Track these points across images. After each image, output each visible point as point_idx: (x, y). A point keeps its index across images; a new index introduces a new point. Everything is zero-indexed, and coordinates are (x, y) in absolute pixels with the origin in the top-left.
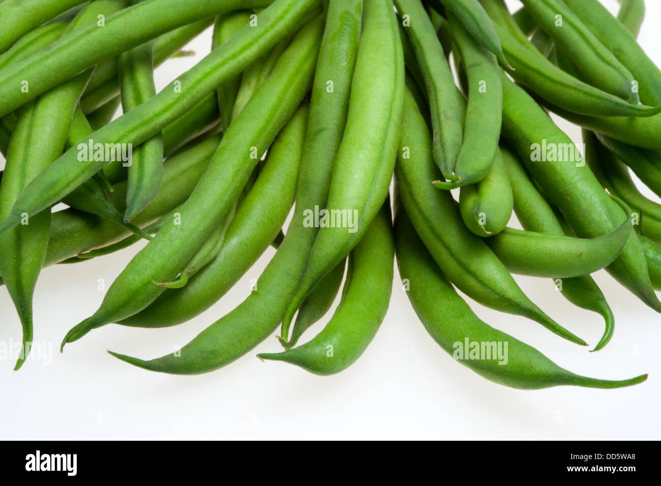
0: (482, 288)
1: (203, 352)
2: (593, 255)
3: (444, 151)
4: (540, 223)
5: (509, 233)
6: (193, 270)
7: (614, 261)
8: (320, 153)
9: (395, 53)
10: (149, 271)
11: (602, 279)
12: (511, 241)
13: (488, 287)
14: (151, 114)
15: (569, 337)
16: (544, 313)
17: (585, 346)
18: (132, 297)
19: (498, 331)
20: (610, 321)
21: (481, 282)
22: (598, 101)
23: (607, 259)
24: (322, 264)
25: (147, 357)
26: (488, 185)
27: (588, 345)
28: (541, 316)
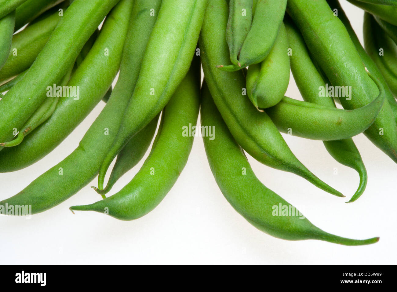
0: (259, 150)
2: (350, 125)
4: (313, 93)
5: (286, 102)
6: (30, 129)
7: (368, 129)
8: (141, 30)
12: (286, 110)
13: (265, 150)
15: (328, 190)
16: (309, 171)
17: (343, 198)
20: (363, 178)
21: (259, 145)
23: (362, 128)
24: (132, 127)
26: (268, 65)
27: (345, 197)
28: (307, 174)
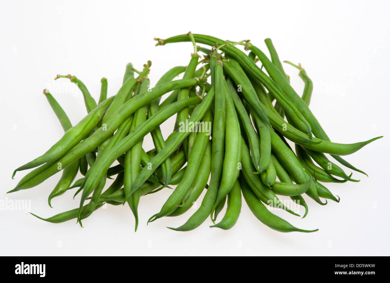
1: (191, 225)
2: (301, 190)
3: (255, 160)
4: (284, 178)
5: (276, 183)
6: (185, 200)
7: (307, 191)
9: (238, 126)
10: (174, 202)
11: (304, 196)
14: (168, 152)
15: (295, 214)
18: (170, 209)
19: (275, 215)
20: (307, 209)
22: (300, 138)
23: (305, 191)
25: (176, 227)
26: (269, 170)
27: (301, 216)
